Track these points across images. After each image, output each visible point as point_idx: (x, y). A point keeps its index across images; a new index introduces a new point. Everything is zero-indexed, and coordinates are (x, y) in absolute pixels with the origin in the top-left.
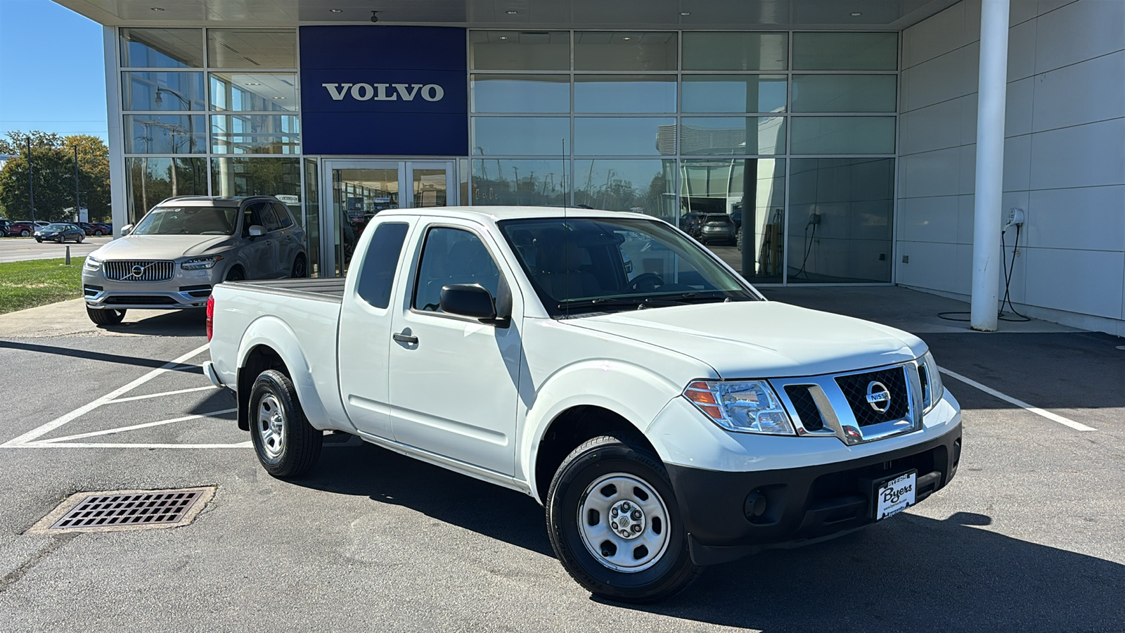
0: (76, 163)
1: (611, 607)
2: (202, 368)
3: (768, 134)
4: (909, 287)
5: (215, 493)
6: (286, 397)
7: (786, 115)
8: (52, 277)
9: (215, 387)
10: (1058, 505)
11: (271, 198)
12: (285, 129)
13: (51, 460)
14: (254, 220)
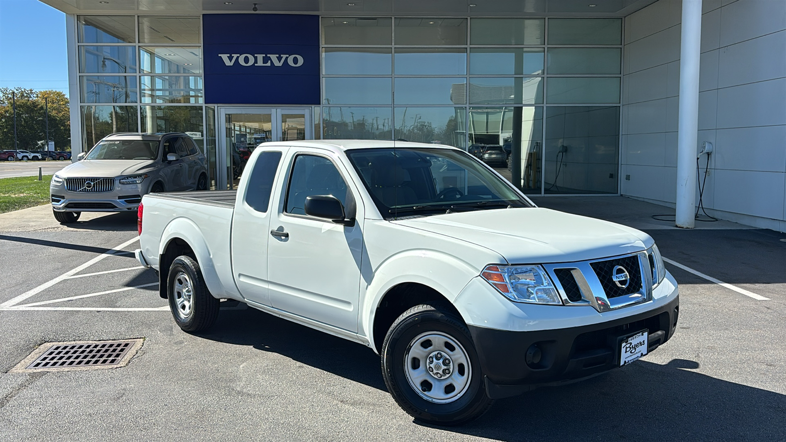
0: (46, 110)
1: (429, 428)
2: (134, 253)
3: (530, 90)
4: (630, 197)
5: (143, 343)
6: (194, 274)
7: (543, 76)
8: (29, 189)
9: (143, 267)
10: (747, 354)
11: (182, 134)
12: (192, 86)
13: (28, 319)
14: (171, 149)
